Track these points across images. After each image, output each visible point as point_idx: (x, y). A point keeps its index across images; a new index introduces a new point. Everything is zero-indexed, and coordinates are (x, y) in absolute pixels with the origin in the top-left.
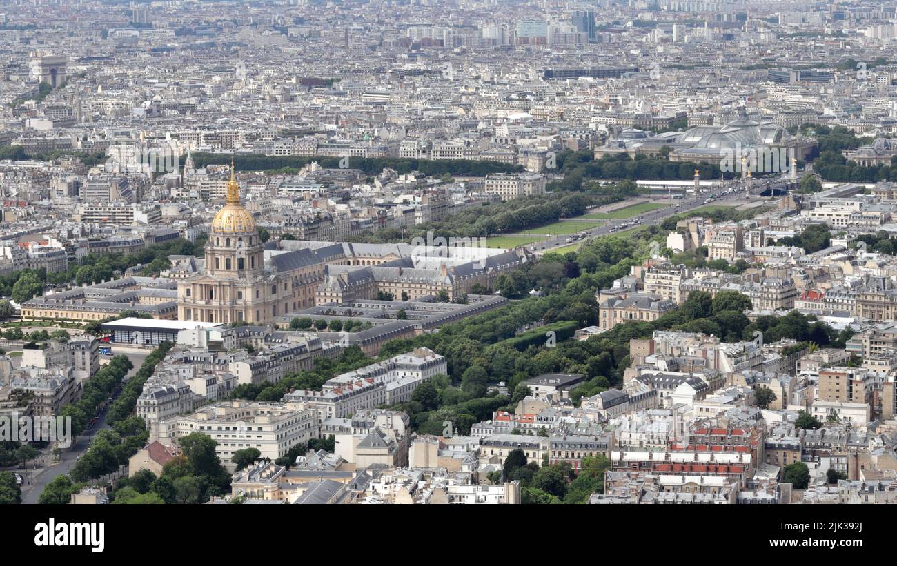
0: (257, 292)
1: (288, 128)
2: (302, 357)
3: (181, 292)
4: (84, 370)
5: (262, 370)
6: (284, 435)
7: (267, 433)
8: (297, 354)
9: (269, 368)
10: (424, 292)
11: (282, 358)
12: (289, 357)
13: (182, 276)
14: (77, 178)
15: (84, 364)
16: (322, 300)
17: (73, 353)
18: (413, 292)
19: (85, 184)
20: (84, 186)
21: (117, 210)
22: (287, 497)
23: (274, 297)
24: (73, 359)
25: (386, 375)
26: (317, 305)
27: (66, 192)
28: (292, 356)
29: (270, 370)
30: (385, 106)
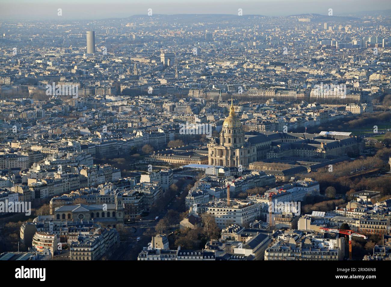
0: (242, 153)
1: (264, 84)
2: (257, 180)
3: (210, 152)
4: (166, 184)
5: (239, 185)
6: (245, 214)
7: (238, 212)
8: (255, 179)
9: (243, 185)
10: (313, 154)
11: (249, 181)
12: (252, 180)
13: (212, 145)
14: (173, 104)
15: (166, 182)
16: (269, 156)
17: (162, 177)
18: (308, 154)
19: (177, 106)
20: (176, 107)
21: (188, 118)
22: (244, 240)
23: (249, 155)
24: (162, 179)
25: (292, 189)
26: (267, 158)
27: (169, 110)
28: (253, 180)
29: (243, 186)
30: (306, 74)
